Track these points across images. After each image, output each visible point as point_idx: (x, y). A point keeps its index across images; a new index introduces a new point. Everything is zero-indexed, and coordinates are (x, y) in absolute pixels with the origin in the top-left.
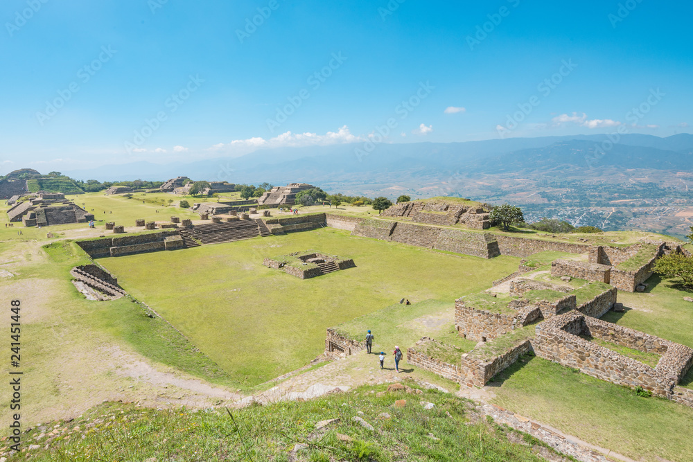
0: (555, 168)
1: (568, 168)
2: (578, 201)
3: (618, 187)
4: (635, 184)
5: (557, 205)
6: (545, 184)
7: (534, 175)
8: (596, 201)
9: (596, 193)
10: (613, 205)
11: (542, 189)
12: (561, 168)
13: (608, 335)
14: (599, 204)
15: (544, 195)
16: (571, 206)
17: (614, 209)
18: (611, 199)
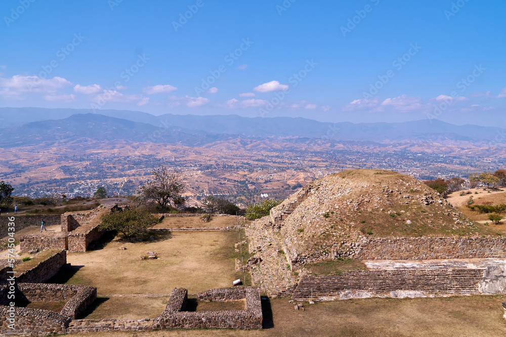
0: (75, 141)
1: (86, 141)
2: (96, 173)
3: (128, 159)
4: (139, 156)
5: (78, 179)
6: (66, 158)
7: (55, 149)
8: (112, 172)
9: (111, 165)
10: (125, 176)
11: (64, 163)
12: (81, 141)
13: (36, 295)
14: (114, 176)
15: (66, 170)
16: (91, 179)
17: (125, 179)
18: (123, 170)
